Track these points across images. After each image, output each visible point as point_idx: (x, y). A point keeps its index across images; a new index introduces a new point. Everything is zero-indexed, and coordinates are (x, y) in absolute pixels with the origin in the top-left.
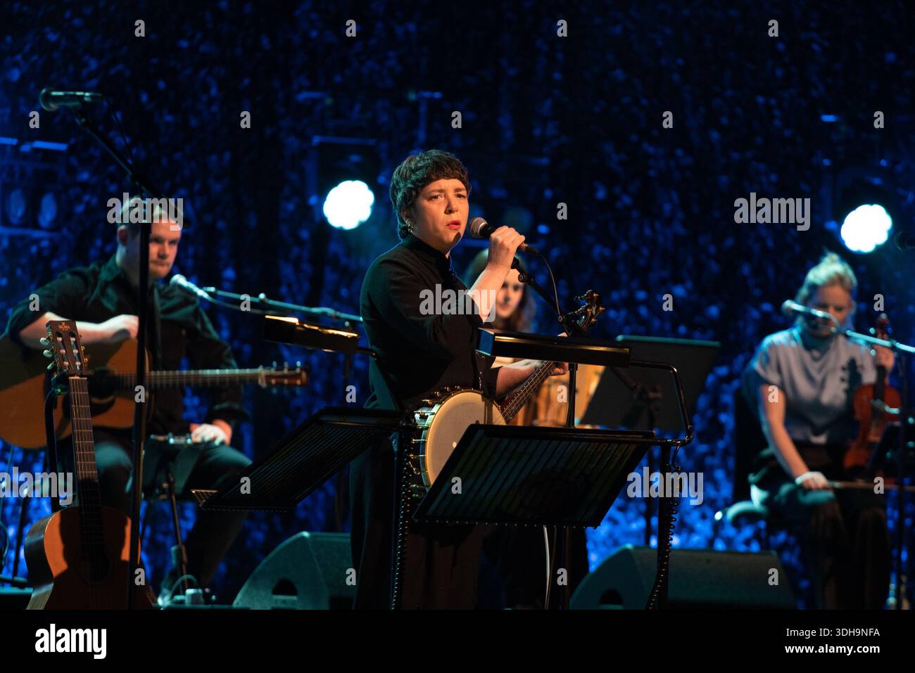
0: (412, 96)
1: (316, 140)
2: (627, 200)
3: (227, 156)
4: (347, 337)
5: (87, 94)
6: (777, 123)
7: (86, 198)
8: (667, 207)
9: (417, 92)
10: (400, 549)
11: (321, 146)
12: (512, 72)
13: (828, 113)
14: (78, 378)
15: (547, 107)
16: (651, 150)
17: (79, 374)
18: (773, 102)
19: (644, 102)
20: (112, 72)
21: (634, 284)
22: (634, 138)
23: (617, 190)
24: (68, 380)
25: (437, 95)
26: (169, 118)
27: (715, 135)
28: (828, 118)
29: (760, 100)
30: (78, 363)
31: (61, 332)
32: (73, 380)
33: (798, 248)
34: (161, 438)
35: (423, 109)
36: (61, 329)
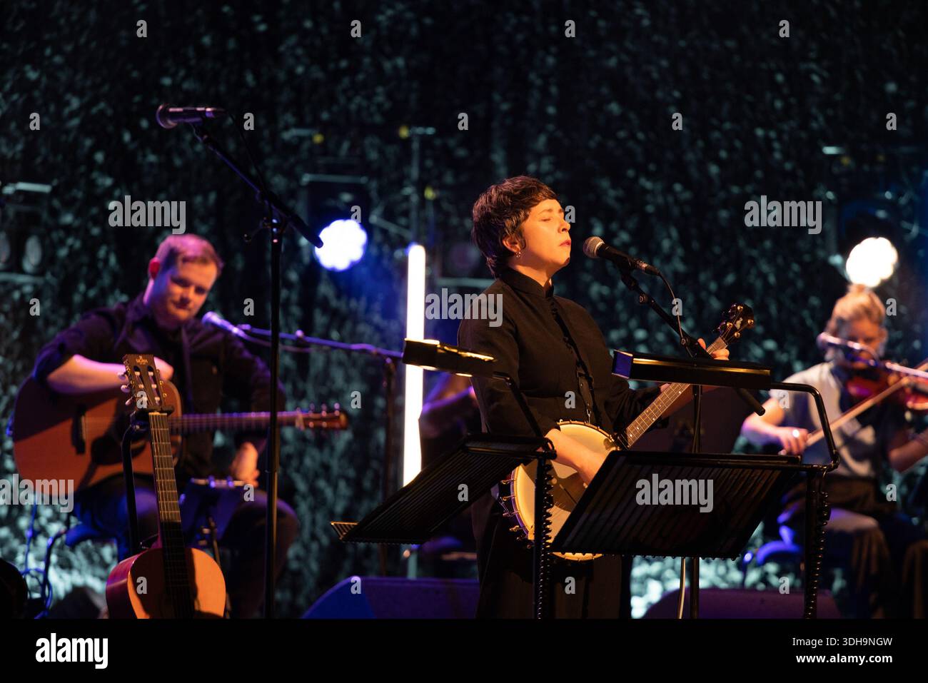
0: (404, 133)
1: (306, 178)
2: (624, 237)
3: (212, 197)
4: (484, 360)
5: (209, 110)
6: (777, 156)
7: (70, 241)
8: (666, 244)
9: (409, 127)
10: (542, 583)
11: (312, 185)
12: (505, 107)
13: (830, 144)
14: (158, 414)
15: (542, 140)
16: (648, 185)
17: (160, 410)
18: (773, 134)
19: (641, 136)
20: (94, 110)
21: (633, 323)
22: (631, 173)
23: (614, 226)
24: (148, 416)
25: (430, 131)
26: (152, 158)
27: (714, 169)
28: (830, 150)
29: (760, 132)
30: (157, 399)
31: (138, 366)
32: (153, 416)
33: (800, 284)
34: (202, 482)
35: (415, 146)
36: (139, 363)
